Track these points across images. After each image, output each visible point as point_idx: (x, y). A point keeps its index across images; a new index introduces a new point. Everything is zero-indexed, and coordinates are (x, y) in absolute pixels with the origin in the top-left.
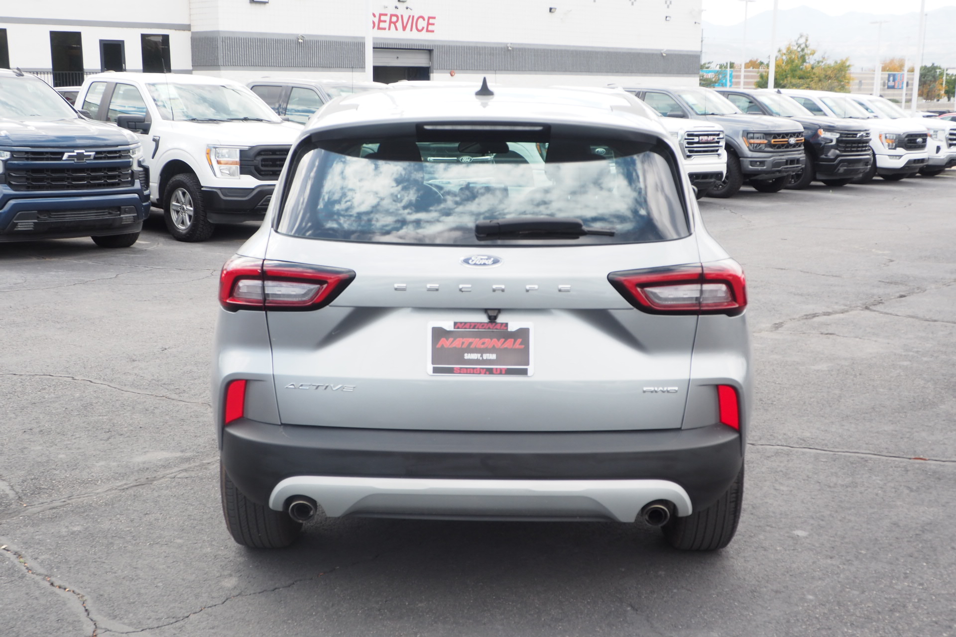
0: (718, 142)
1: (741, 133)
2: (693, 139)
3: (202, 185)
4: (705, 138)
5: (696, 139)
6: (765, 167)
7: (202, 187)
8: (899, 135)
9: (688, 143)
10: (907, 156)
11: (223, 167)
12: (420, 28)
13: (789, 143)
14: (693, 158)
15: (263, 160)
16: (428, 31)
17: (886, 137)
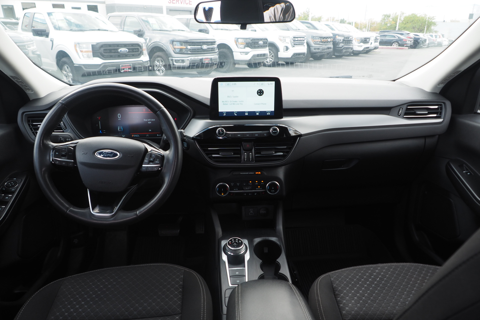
0: (304, 41)
1: (311, 37)
2: (295, 39)
3: (74, 63)
4: (299, 39)
5: (296, 39)
6: (319, 51)
7: (75, 64)
8: (362, 38)
9: (294, 41)
10: (364, 46)
11: (84, 54)
12: (187, 3)
13: (328, 41)
14: (295, 47)
15: (104, 50)
16: (190, 4)
17: (357, 39)
